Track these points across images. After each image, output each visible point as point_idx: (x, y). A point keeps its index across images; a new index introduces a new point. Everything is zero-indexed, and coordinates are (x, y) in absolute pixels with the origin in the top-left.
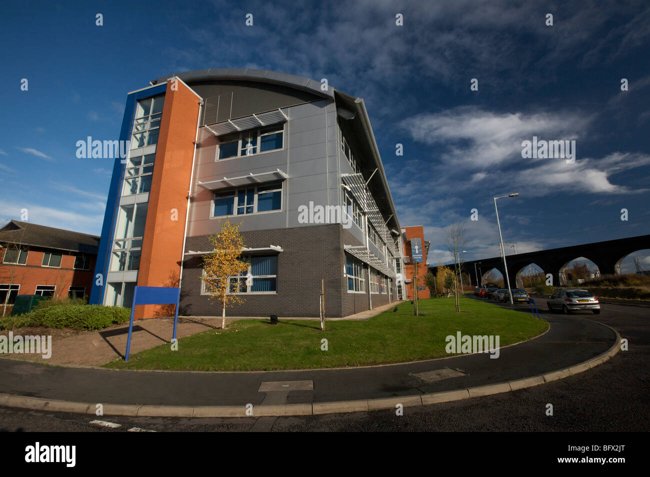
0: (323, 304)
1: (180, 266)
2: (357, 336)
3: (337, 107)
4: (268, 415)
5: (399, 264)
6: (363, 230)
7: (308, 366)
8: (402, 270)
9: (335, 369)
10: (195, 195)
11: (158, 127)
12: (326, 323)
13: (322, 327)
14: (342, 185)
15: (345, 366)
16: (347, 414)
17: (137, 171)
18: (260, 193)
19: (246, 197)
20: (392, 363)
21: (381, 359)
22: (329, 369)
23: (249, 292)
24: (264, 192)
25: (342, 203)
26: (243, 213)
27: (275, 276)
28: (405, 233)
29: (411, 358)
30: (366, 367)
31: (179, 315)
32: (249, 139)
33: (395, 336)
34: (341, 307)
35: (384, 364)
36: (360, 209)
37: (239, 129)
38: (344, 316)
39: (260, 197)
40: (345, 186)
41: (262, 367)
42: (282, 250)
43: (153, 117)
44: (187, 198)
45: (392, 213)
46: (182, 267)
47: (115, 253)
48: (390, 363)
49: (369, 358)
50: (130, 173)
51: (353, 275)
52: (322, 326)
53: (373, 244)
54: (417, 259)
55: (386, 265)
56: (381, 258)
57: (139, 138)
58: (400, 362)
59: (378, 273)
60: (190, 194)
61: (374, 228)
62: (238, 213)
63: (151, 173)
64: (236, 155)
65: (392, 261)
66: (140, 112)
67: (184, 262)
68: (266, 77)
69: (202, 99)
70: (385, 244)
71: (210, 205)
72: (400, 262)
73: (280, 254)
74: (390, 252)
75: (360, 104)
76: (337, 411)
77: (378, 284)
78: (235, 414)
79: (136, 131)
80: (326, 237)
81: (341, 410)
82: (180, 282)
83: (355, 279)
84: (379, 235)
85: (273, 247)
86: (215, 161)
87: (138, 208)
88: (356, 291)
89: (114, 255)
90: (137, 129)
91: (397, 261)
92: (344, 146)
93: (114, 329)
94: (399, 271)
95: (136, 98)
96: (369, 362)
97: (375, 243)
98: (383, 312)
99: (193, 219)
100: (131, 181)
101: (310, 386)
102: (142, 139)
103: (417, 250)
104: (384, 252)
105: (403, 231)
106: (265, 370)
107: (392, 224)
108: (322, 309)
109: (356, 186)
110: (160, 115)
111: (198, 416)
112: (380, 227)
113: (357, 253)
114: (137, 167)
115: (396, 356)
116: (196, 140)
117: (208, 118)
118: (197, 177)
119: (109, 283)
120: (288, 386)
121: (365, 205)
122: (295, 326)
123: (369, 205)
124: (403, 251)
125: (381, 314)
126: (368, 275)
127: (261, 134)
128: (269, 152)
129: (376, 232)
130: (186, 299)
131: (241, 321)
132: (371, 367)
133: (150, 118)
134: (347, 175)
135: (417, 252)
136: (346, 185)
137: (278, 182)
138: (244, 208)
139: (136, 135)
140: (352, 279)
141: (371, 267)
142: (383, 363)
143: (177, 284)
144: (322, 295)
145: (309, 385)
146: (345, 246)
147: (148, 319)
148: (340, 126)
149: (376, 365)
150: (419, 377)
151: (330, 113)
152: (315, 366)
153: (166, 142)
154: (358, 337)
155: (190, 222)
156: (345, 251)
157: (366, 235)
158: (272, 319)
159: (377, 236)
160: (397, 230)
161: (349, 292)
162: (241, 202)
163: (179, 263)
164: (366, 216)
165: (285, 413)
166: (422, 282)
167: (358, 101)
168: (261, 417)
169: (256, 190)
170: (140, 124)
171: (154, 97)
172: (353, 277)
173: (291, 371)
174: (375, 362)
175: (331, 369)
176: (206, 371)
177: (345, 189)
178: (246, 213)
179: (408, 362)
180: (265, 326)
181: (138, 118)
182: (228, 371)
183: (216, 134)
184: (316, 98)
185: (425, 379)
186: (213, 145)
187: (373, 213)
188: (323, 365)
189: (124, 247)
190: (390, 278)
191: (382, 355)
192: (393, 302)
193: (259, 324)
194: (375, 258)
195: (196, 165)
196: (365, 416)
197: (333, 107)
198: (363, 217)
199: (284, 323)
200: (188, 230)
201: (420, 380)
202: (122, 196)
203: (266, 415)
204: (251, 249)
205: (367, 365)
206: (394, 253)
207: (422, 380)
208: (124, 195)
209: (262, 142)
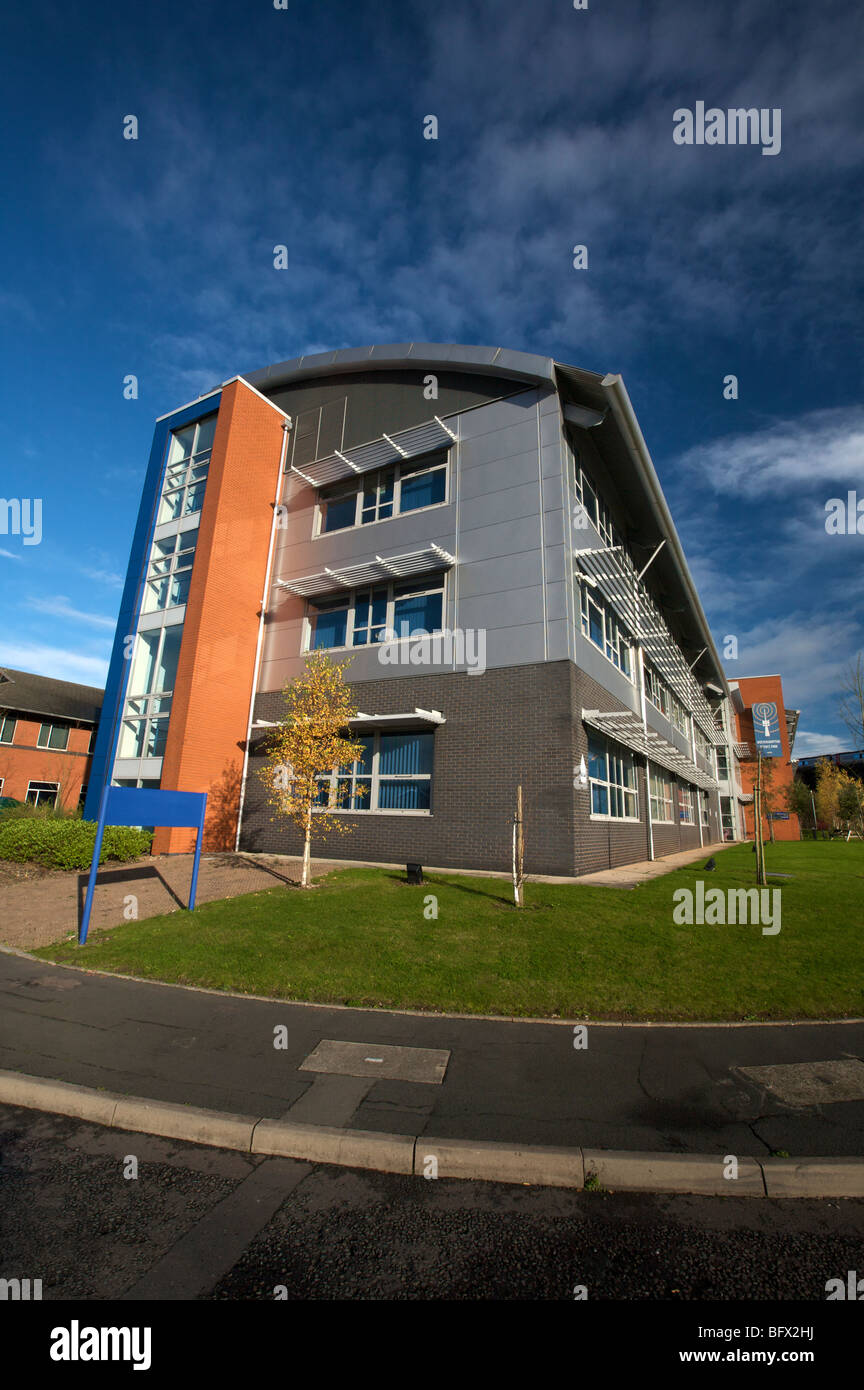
0: (520, 845)
1: (244, 750)
2: (598, 929)
3: (564, 403)
4: (290, 1154)
5: (725, 758)
6: (632, 680)
7: (453, 1003)
8: (733, 773)
9: (521, 1020)
10: (275, 608)
11: (204, 478)
12: (528, 888)
13: (517, 900)
14: (577, 574)
15: (550, 1015)
16: (515, 1193)
17: (168, 563)
18: (398, 599)
19: (371, 608)
20: (683, 1021)
21: (651, 1006)
22: (503, 1019)
23: (375, 809)
24: (406, 597)
25: (577, 615)
26: (365, 643)
27: (427, 777)
28: (737, 690)
29: (739, 1009)
30: (608, 1024)
31: (240, 850)
32: (379, 489)
33: (699, 938)
34: (572, 851)
35: (657, 1021)
36: (626, 633)
37: (358, 469)
38: (579, 875)
39: (401, 608)
40: (584, 577)
41: (342, 993)
42: (443, 721)
43: (197, 459)
44: (259, 615)
45: (703, 645)
46: (247, 753)
47: (128, 723)
48: (676, 1019)
49: (618, 998)
50: (156, 569)
51: (606, 780)
52: (517, 895)
53: (660, 711)
54: (768, 750)
55: (692, 759)
56: (679, 743)
57: (174, 503)
58: (706, 1021)
59: (672, 777)
60: (264, 607)
61: (660, 677)
62: (356, 642)
63: (189, 568)
64: (352, 522)
65: (708, 753)
66: (176, 452)
67: (253, 744)
68: (412, 357)
69: (289, 418)
70: (689, 714)
71: (301, 627)
72: (727, 756)
73: (438, 729)
74: (702, 732)
75: (615, 387)
76: (487, 1176)
77: (671, 801)
78: (210, 1136)
79: (168, 488)
80: (540, 692)
81: (501, 1173)
82: (244, 784)
83: (612, 789)
84: (673, 693)
85: (421, 713)
86: (313, 538)
87: (168, 637)
88: (613, 814)
89: (127, 728)
90: (170, 484)
91: (718, 753)
92: (581, 490)
93: (112, 870)
94: (724, 774)
95: (170, 427)
96: (617, 1009)
97: (664, 711)
98: (679, 869)
99: (270, 657)
100: (158, 584)
101: (438, 1068)
102: (179, 504)
103: (767, 730)
104: (687, 732)
105: (733, 686)
106: (346, 1004)
107: (706, 671)
108: (517, 856)
109: (611, 577)
110: (207, 455)
111: (124, 1126)
112: (676, 674)
113: (614, 730)
114: (168, 557)
115: (695, 998)
116: (278, 499)
117: (300, 455)
118: (279, 572)
119: (115, 780)
120: (381, 1061)
121: (638, 625)
122: (458, 891)
123: (645, 623)
124: (732, 732)
125: (673, 872)
126: (645, 780)
127: (403, 475)
128: (418, 511)
129: (667, 686)
130: (253, 817)
131: (351, 871)
132: (620, 1024)
133: (192, 461)
134: (588, 551)
135: (767, 734)
136: (585, 573)
137: (436, 574)
138: (366, 631)
139: (170, 497)
140: (605, 788)
141: (651, 761)
142: (656, 1016)
143: (238, 786)
144: (518, 822)
145: (433, 1067)
146: (583, 710)
147: (178, 854)
148: (569, 444)
149: (636, 1021)
150: (761, 1079)
151: (547, 415)
152: (470, 1005)
153: (217, 505)
154: (600, 933)
155: (264, 662)
156: (584, 723)
157: (639, 690)
158: (410, 872)
159: (668, 695)
160: (718, 683)
161: (595, 817)
162: (361, 620)
163: (242, 745)
164: (640, 649)
165: (339, 1157)
166: (779, 803)
167: (608, 380)
168: (272, 1157)
169: (390, 592)
170: (175, 476)
171: (200, 420)
172: (607, 784)
173: (408, 1013)
174: (633, 1012)
175: (510, 1019)
176: (218, 989)
177: (584, 584)
178: (372, 642)
179: (728, 1021)
180: (392, 887)
181: (173, 462)
182: (263, 995)
183: (315, 483)
184: (515, 387)
185: (779, 1092)
186: (307, 506)
187: (656, 642)
188: (492, 1005)
189: (145, 712)
190: (701, 790)
191: (656, 991)
192: (710, 845)
193: (381, 880)
194: (659, 743)
195: (277, 550)
196: (567, 1213)
197: (554, 401)
198: (631, 651)
199: (436, 882)
200: (260, 677)
201: (764, 1094)
202: (141, 613)
203: (284, 1153)
204: (377, 717)
205: (610, 1020)
206: (712, 735)
207: (771, 1097)
208: (146, 612)
209: (403, 492)
